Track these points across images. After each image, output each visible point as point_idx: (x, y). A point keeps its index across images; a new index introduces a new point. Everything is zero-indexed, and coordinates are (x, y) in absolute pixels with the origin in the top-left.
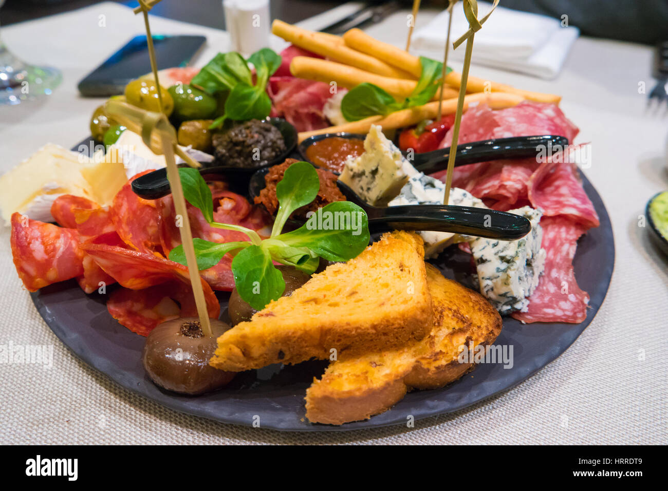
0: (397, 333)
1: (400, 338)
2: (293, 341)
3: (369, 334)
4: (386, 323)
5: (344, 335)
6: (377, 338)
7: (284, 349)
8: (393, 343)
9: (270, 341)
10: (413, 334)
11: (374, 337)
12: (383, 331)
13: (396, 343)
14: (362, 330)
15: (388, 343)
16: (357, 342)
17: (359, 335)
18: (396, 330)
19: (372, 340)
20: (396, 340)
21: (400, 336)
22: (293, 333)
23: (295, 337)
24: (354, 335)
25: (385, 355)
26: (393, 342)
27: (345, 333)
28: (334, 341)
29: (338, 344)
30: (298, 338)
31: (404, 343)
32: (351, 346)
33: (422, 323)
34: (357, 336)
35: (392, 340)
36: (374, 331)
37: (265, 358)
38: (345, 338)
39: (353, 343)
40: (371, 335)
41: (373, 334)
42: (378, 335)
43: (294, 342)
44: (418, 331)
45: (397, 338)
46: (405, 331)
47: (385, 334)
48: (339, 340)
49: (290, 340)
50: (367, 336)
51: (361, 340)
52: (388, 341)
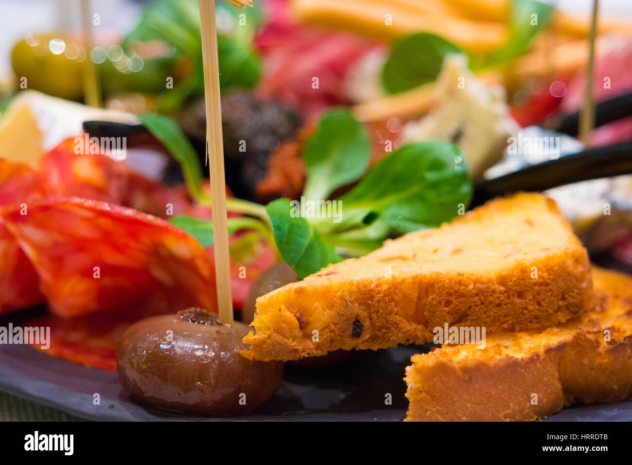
0: (539, 293)
1: (543, 303)
2: (376, 299)
3: (494, 291)
4: (520, 274)
5: (456, 292)
6: (507, 301)
7: (363, 314)
8: (533, 313)
9: (342, 298)
10: (563, 298)
11: (502, 297)
12: (516, 288)
13: (538, 313)
14: (484, 284)
15: (525, 311)
16: (476, 306)
17: (479, 293)
18: (536, 288)
19: (499, 305)
20: (537, 307)
21: (544, 300)
22: (377, 286)
23: (379, 292)
24: (470, 291)
25: (521, 337)
26: (533, 311)
27: (457, 287)
28: (440, 303)
29: (447, 309)
30: (385, 295)
31: (552, 314)
32: (468, 315)
33: (577, 280)
34: (477, 295)
35: (531, 308)
36: (502, 288)
37: (333, 331)
38: (458, 297)
39: (470, 308)
40: (498, 295)
41: (501, 292)
42: (509, 297)
43: (379, 302)
44: (571, 294)
45: (539, 304)
46: (550, 290)
47: (520, 295)
48: (448, 303)
49: (371, 298)
50: (491, 295)
51: (482, 303)
52: (526, 308)
